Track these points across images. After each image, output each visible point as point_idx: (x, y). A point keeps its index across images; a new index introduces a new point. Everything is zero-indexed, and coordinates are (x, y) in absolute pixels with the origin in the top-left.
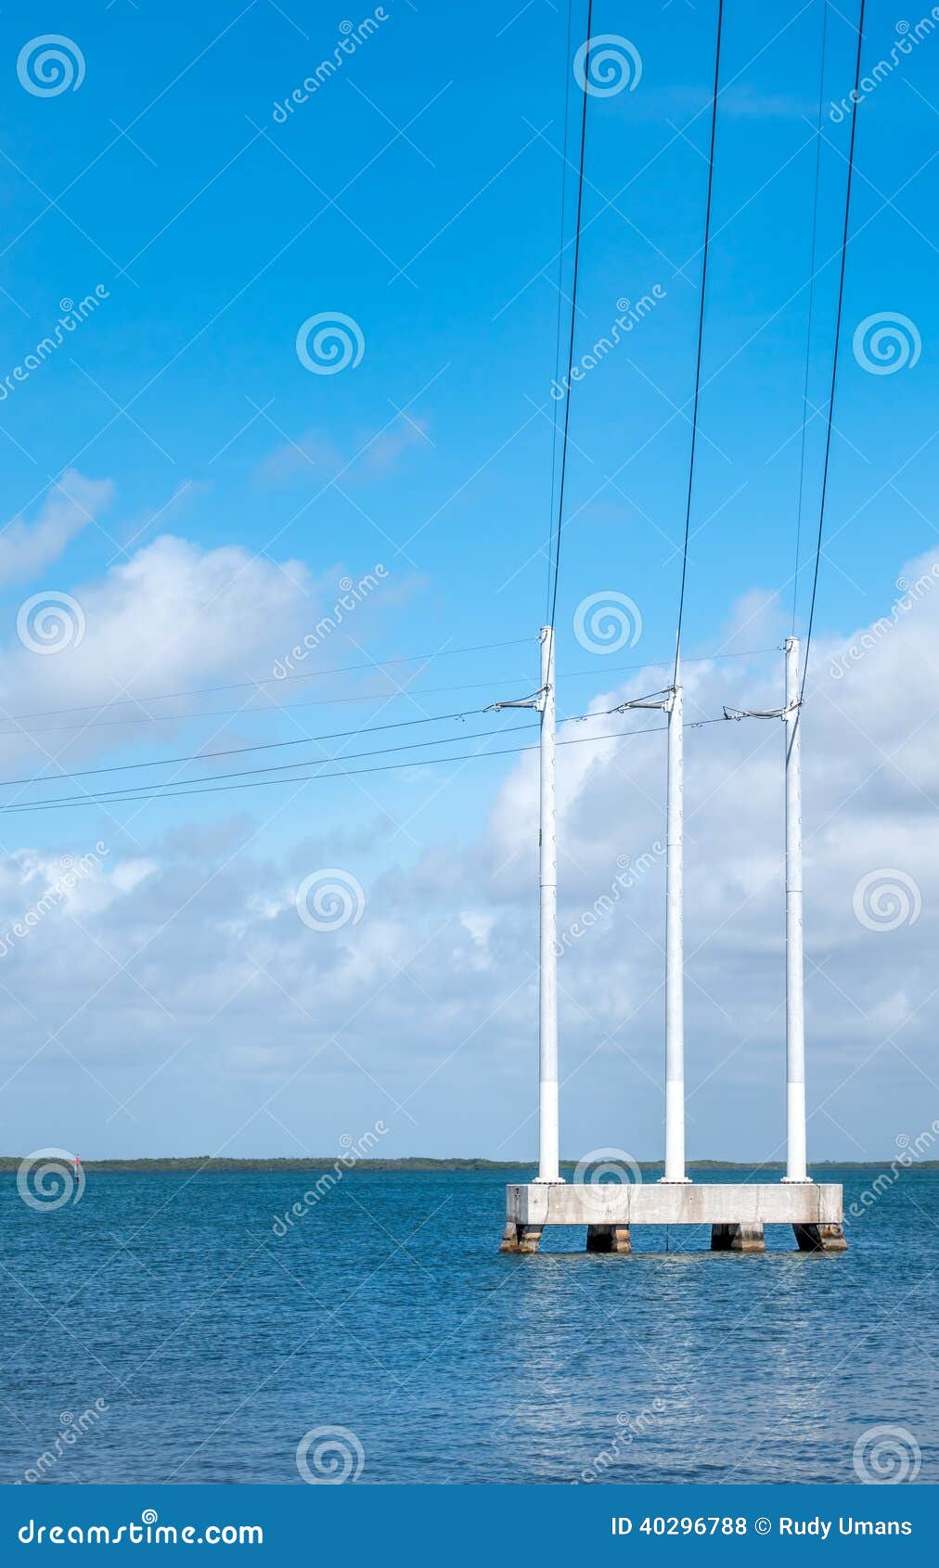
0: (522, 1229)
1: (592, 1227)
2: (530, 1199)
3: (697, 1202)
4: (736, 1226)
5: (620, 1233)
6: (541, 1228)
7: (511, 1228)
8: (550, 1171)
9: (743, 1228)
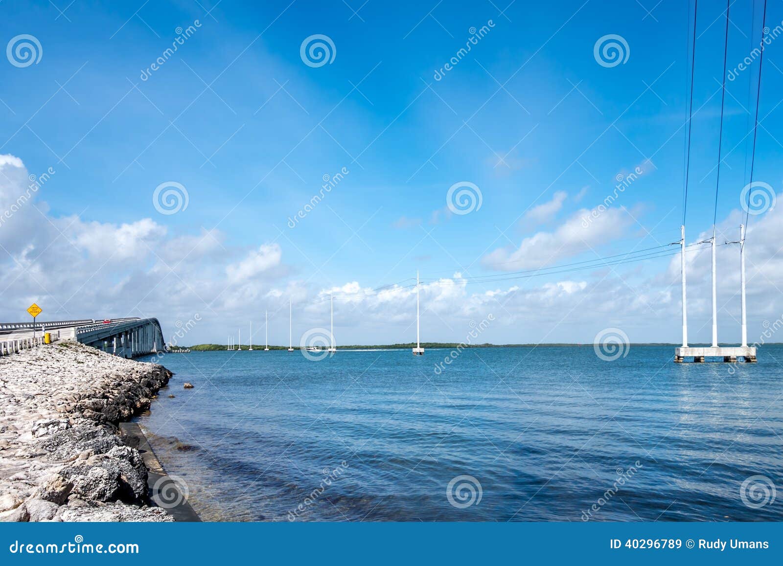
0: (679, 357)
1: (695, 357)
2: (681, 351)
3: (720, 351)
4: (730, 357)
5: (702, 358)
6: (683, 357)
7: (676, 357)
8: (685, 344)
9: (731, 357)
